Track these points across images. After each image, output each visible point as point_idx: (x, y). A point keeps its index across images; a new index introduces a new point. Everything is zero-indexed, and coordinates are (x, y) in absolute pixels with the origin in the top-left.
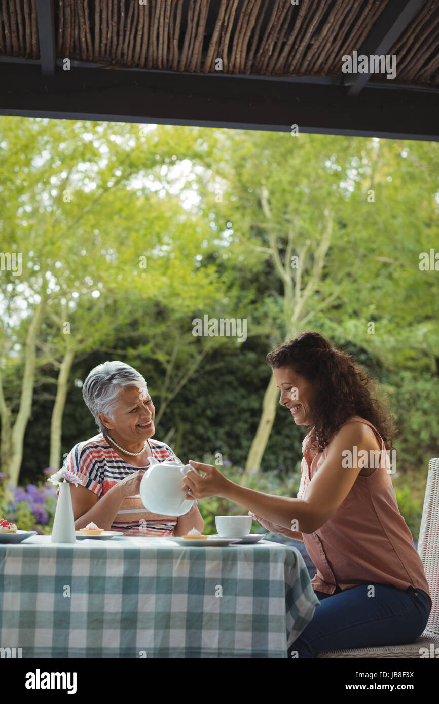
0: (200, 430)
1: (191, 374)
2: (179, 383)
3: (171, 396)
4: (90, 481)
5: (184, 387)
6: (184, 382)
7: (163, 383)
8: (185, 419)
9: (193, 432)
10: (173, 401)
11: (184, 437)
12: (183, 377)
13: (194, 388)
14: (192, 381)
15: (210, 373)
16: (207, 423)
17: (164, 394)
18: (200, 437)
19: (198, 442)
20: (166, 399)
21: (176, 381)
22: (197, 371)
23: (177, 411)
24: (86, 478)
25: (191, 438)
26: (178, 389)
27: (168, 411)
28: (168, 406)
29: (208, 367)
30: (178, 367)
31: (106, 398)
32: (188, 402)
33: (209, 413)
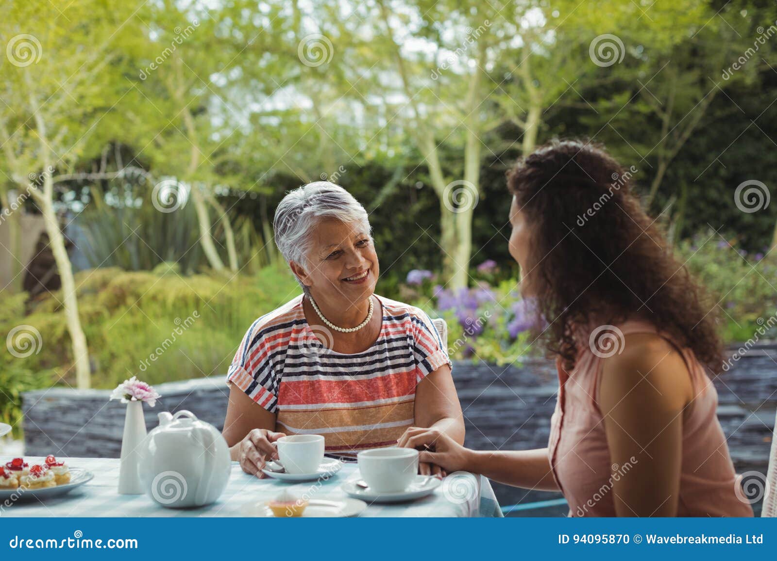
0: (713, 194)
1: (695, 123)
2: (680, 136)
3: (670, 154)
4: (254, 385)
5: (688, 141)
6: (687, 134)
7: (659, 138)
8: (691, 182)
9: (704, 198)
10: (675, 159)
11: (691, 203)
12: (685, 128)
13: (703, 141)
14: (697, 133)
15: (722, 120)
16: (721, 185)
17: (661, 152)
18: (713, 203)
19: (712, 210)
20: (665, 159)
21: (676, 134)
22: (703, 119)
23: (681, 172)
24: (250, 380)
25: (702, 205)
26: (680, 144)
27: (670, 172)
28: (669, 166)
29: (719, 113)
30: (677, 116)
31: (294, 234)
32: (696, 160)
33: (723, 172)
